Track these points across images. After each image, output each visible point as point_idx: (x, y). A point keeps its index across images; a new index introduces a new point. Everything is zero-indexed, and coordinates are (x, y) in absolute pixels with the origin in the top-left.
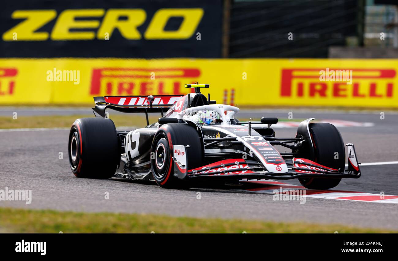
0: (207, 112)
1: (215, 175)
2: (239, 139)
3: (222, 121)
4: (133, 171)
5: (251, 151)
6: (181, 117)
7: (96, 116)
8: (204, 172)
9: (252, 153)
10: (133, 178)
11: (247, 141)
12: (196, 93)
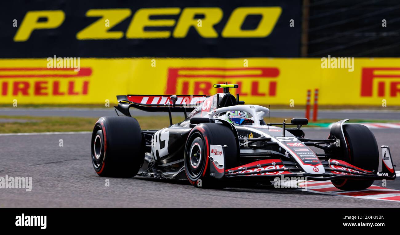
0: (236, 112)
1: (252, 175)
2: (274, 140)
3: (254, 122)
4: (159, 171)
5: (286, 151)
6: (211, 117)
7: (119, 114)
8: (240, 172)
9: (288, 153)
10: (162, 177)
11: (281, 142)
12: (225, 93)
